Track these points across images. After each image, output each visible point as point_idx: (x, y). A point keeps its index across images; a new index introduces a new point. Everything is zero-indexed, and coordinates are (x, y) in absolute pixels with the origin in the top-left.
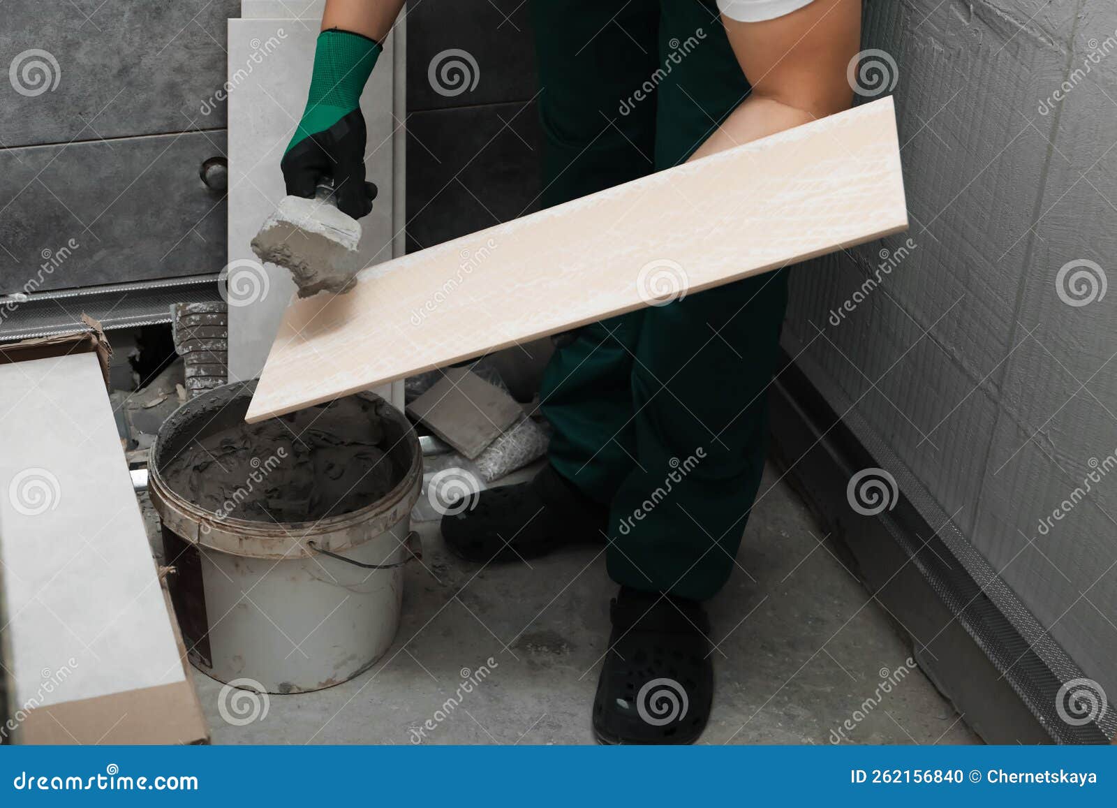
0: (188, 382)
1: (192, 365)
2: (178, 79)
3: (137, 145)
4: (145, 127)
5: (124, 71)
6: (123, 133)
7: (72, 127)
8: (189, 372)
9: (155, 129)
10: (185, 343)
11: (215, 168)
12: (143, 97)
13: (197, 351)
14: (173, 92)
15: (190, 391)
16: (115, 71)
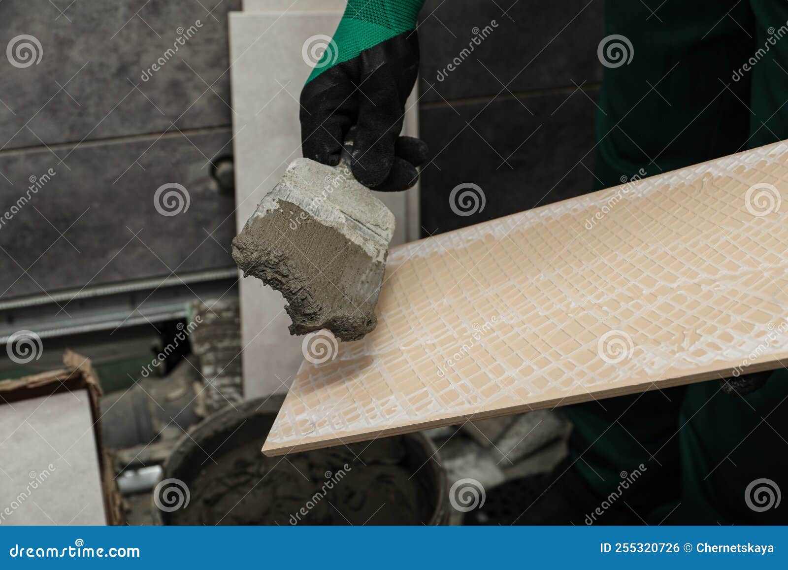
0: (207, 380)
1: (209, 363)
2: (181, 76)
3: (143, 146)
4: (150, 127)
5: (123, 69)
6: (126, 132)
7: (72, 128)
8: (207, 370)
9: (161, 128)
10: (201, 341)
11: (224, 167)
12: (145, 96)
13: (213, 349)
14: (176, 89)
15: (208, 390)
16: (114, 70)
